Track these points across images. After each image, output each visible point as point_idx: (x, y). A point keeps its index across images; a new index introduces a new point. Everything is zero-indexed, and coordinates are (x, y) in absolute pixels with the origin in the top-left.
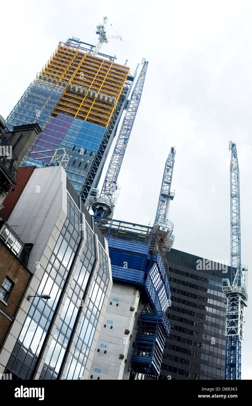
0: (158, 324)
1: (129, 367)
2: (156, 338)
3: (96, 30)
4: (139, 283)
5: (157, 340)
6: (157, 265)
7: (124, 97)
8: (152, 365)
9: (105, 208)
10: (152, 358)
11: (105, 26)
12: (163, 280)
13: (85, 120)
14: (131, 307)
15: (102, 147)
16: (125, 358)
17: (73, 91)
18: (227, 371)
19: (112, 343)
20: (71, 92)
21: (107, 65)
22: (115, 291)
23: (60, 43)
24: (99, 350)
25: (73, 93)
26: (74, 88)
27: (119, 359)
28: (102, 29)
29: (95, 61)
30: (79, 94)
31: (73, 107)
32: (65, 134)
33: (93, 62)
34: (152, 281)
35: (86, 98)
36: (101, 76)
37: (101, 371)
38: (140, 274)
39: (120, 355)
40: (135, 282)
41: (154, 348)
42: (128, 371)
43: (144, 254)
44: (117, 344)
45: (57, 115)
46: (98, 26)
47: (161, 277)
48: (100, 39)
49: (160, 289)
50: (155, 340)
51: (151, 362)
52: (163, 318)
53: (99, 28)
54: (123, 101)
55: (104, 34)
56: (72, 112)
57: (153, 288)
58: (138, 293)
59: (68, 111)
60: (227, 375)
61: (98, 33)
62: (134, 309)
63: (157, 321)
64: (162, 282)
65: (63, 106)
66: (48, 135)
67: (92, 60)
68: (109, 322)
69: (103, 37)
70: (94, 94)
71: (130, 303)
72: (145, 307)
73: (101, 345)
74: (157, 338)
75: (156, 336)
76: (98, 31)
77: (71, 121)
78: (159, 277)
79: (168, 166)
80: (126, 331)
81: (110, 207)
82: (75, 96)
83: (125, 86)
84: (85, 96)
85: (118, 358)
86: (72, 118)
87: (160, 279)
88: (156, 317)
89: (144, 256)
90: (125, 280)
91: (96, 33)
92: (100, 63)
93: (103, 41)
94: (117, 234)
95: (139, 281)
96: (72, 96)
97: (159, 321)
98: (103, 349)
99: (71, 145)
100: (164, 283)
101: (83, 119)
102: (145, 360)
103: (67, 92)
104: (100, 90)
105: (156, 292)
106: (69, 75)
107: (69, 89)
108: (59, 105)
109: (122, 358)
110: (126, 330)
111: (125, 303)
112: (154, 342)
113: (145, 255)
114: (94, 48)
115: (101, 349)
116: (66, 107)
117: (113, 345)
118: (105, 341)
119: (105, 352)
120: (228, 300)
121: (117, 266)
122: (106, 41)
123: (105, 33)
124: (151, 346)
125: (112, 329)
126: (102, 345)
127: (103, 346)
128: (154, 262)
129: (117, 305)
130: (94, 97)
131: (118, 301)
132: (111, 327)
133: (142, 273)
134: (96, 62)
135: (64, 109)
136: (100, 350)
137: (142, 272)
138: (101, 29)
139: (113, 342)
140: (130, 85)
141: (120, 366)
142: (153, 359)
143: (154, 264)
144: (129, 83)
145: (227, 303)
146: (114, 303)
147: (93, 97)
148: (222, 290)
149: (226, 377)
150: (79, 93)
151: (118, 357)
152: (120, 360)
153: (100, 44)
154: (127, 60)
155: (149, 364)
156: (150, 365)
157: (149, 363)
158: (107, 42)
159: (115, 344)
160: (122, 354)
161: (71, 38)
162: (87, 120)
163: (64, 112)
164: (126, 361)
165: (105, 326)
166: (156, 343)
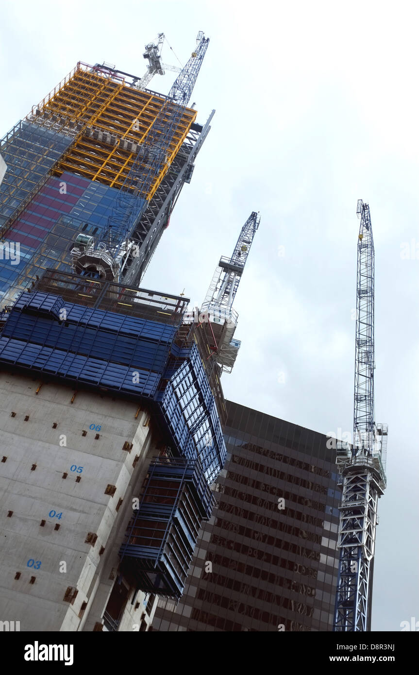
0: (183, 483)
1: (112, 570)
2: (175, 511)
3: (144, 51)
4: (147, 395)
5: (177, 515)
6: (191, 367)
7: (185, 158)
8: (162, 564)
9: (99, 269)
10: (162, 550)
11: (160, 47)
12: (205, 408)
13: (111, 186)
14: (126, 442)
15: (140, 236)
16: (100, 542)
17: (95, 139)
18: (337, 616)
19: (75, 510)
20: (90, 142)
21: (158, 104)
22: (97, 412)
23: (79, 63)
24: (43, 523)
25: (94, 142)
26: (96, 135)
27: (86, 542)
28: (154, 51)
29: (136, 96)
30: (104, 145)
31: (92, 164)
32: (72, 205)
33: (134, 98)
34: (178, 400)
35: (115, 151)
36: (146, 119)
37: (41, 566)
38: (151, 378)
39: (89, 534)
40: (139, 393)
41: (168, 529)
42: (111, 578)
43: (162, 342)
44: (85, 513)
45: (61, 174)
46: (147, 46)
47: (201, 400)
48: (150, 67)
49: (198, 425)
50: (173, 514)
51: (160, 558)
52: (194, 473)
53: (149, 48)
54: (182, 165)
55: (157, 60)
56: (89, 172)
57: (180, 416)
58: (143, 418)
59: (82, 168)
60: (338, 622)
61: (146, 56)
62: (132, 445)
63: (181, 477)
64: (204, 410)
65: (75, 162)
66: (41, 205)
67: (132, 95)
68: (74, 468)
69: (155, 66)
70: (130, 146)
71: (125, 434)
72: (162, 454)
73: (51, 512)
74: (177, 511)
75: (176, 507)
76: (146, 53)
77: (86, 185)
78: (195, 396)
79: (244, 241)
80: (109, 487)
81: (109, 266)
82: (97, 148)
83: (186, 141)
84: (115, 149)
85: (84, 541)
86: (89, 180)
87: (199, 403)
88: (179, 471)
89: (162, 345)
90: (118, 388)
91: (143, 57)
92: (145, 100)
93: (154, 71)
94: (115, 306)
95: (147, 391)
96: (91, 146)
97: (185, 478)
98: (52, 521)
99: (81, 222)
100: (208, 413)
101: (107, 183)
102: (146, 554)
103: (83, 140)
104: (141, 141)
105: (189, 429)
106: (90, 114)
107: (86, 136)
108: (68, 160)
109: (92, 541)
110: (109, 485)
111: (114, 434)
112: (171, 518)
113: (165, 342)
114: (139, 81)
115: (49, 520)
116: (79, 164)
117: (76, 515)
118: (59, 506)
119: (57, 527)
120: (345, 481)
121: (106, 363)
122: (160, 71)
123: (159, 57)
124: (163, 525)
125: (79, 482)
126: (53, 514)
127: (54, 516)
128: (184, 359)
129: (97, 437)
130: (129, 151)
131: (98, 431)
132: (78, 479)
133: (155, 378)
134: (138, 99)
135: (75, 167)
136: (47, 523)
137: (156, 375)
138: (152, 50)
139: (77, 508)
140: (196, 141)
141: (85, 557)
142: (164, 552)
143: (183, 363)
144: (195, 137)
145: (344, 487)
146: (92, 434)
147: (127, 150)
148: (336, 463)
149: (334, 626)
150: (104, 142)
151: (85, 539)
152: (87, 545)
153: (149, 75)
154: (194, 103)
155: (154, 562)
156: (157, 563)
157: (155, 559)
158: (161, 73)
159: (80, 512)
160: (94, 533)
161: (101, 64)
162: (114, 186)
163: (74, 171)
164: (102, 551)
165: (65, 476)
166: (176, 520)
